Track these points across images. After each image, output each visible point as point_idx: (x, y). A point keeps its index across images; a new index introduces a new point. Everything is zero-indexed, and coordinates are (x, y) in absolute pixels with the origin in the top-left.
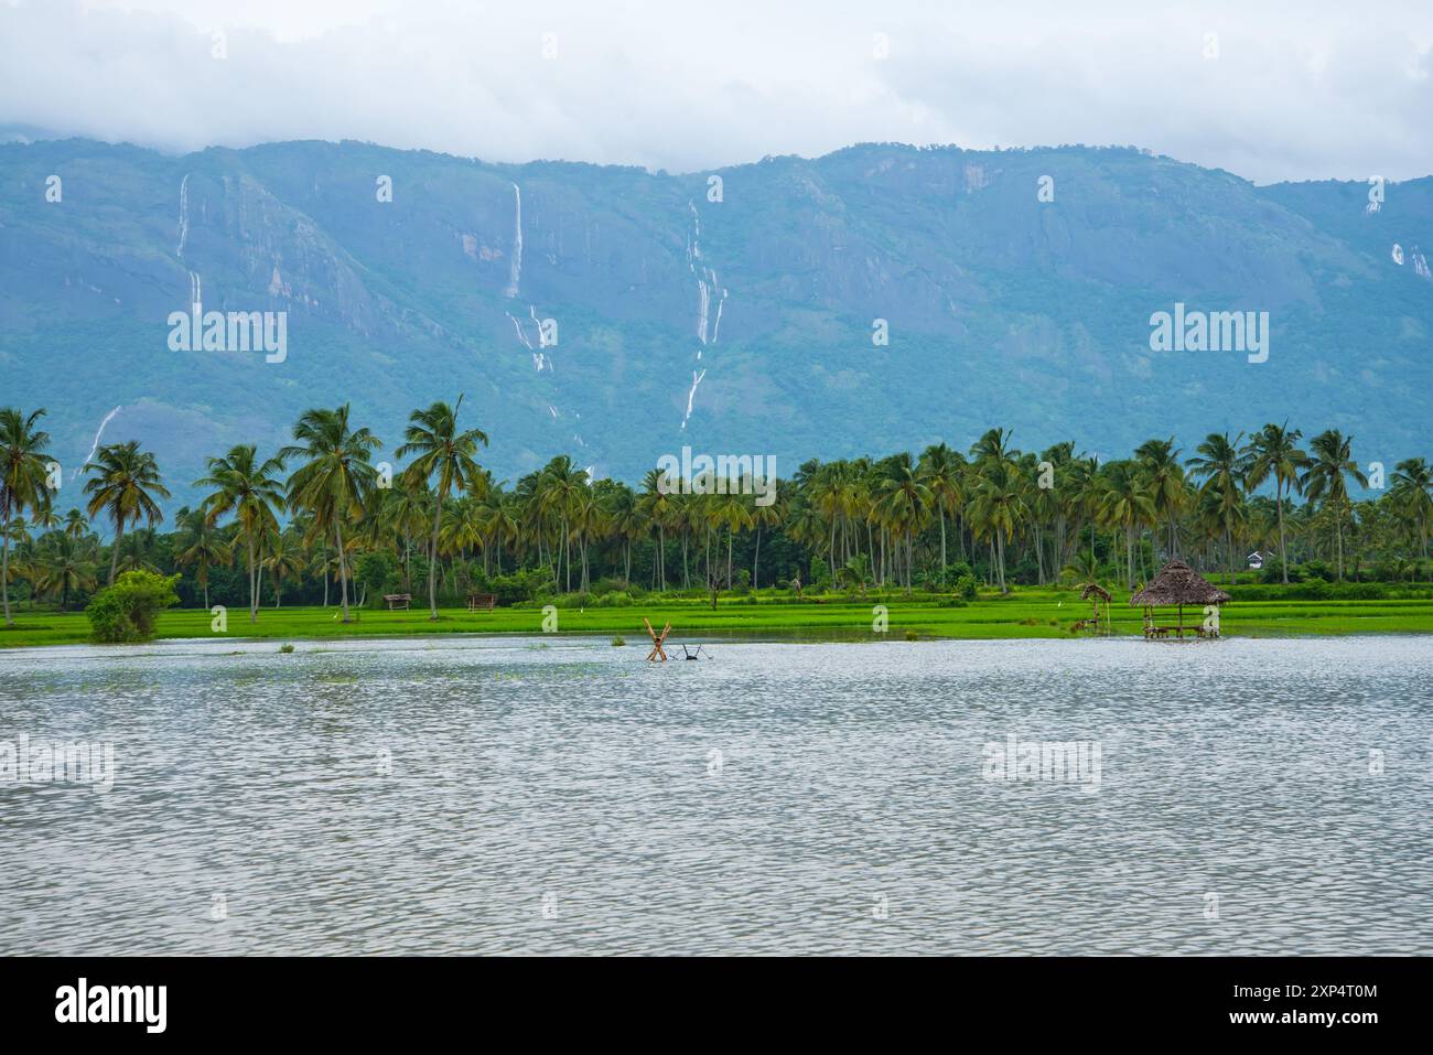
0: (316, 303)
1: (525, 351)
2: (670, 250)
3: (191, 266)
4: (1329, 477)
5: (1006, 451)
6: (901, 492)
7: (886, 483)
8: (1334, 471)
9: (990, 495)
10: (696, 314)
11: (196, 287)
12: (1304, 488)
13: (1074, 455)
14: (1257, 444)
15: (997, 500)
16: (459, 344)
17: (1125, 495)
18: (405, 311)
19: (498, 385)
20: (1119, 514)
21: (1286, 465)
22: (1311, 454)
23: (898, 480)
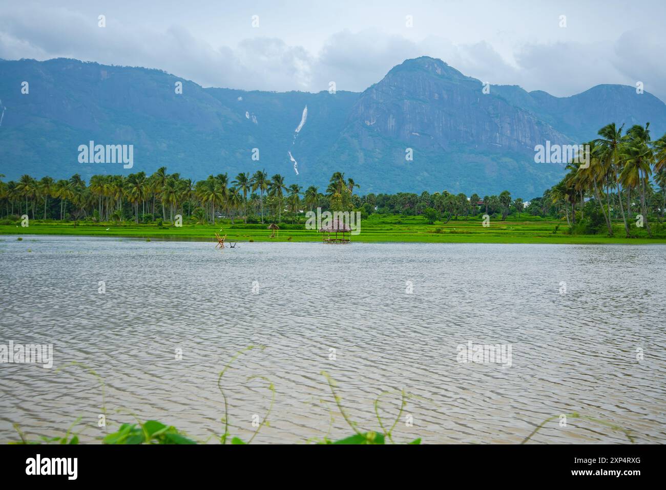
4: (277, 189)
5: (166, 175)
6: (135, 188)
7: (130, 185)
8: (279, 187)
9: (169, 191)
12: (269, 192)
13: (180, 178)
14: (255, 177)
15: (171, 192)
17: (213, 192)
20: (210, 199)
21: (264, 185)
22: (272, 182)
23: (134, 184)
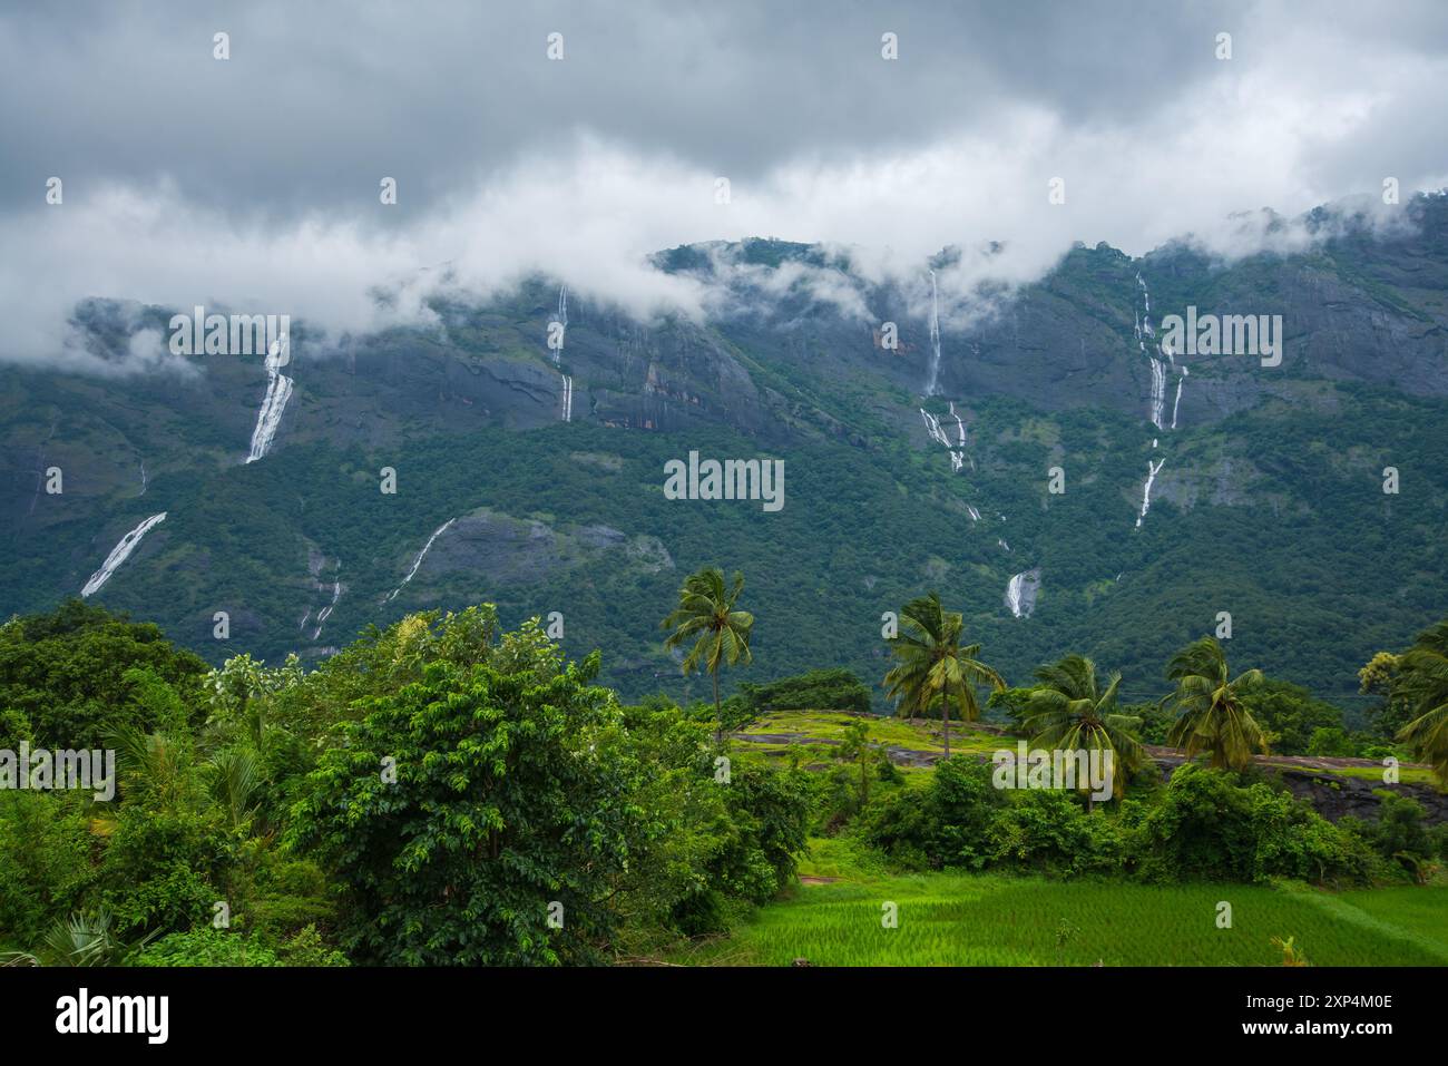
0: (696, 400)
1: (942, 449)
2: (1114, 329)
3: (565, 370)
10: (1146, 398)
11: (568, 390)
16: (860, 441)
18: (797, 407)
19: (905, 484)
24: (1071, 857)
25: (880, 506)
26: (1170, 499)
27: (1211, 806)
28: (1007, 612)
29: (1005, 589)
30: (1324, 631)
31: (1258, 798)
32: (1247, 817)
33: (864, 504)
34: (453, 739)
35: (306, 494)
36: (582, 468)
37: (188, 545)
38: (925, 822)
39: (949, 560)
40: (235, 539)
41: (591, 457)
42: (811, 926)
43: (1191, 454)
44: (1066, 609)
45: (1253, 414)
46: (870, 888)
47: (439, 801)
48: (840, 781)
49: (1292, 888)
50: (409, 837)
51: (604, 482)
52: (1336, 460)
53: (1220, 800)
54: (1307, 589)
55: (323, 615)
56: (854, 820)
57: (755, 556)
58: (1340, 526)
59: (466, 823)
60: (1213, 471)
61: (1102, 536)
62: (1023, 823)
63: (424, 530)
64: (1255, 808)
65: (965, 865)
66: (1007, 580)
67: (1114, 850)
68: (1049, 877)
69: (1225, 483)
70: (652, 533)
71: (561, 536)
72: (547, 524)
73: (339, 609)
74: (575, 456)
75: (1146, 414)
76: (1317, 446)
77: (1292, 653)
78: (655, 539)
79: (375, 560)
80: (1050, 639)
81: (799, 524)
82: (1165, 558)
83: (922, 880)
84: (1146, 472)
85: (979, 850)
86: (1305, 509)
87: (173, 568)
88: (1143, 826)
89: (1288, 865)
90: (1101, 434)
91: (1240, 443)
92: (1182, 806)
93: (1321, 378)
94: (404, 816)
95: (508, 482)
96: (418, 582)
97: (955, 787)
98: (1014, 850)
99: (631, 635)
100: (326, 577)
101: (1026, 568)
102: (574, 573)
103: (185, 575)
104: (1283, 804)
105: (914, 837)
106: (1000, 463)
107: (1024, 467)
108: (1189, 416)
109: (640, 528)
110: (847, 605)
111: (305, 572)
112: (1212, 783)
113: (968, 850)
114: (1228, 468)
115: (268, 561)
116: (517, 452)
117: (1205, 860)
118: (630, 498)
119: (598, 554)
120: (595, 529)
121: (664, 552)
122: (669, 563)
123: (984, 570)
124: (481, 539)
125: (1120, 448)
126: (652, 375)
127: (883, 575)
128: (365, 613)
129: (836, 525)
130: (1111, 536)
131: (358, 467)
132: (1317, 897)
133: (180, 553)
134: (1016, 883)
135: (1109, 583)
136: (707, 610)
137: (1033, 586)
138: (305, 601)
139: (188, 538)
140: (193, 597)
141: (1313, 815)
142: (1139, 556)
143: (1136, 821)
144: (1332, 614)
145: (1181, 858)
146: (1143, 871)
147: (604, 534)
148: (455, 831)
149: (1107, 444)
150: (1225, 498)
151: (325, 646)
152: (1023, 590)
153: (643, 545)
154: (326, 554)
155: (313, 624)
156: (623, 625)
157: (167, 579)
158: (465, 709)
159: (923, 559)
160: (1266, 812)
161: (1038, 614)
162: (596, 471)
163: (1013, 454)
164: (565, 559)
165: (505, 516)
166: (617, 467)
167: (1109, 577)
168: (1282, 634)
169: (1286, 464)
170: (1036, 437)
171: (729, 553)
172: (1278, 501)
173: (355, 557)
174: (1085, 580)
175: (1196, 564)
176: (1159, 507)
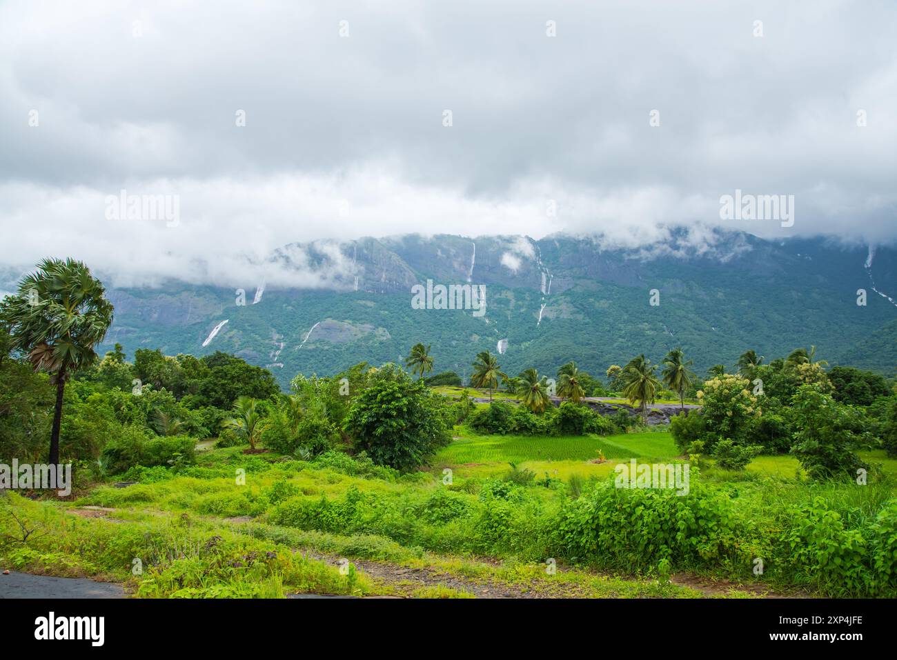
2: (530, 262)
10: (540, 284)
11: (357, 281)
24: (531, 430)
25: (457, 318)
26: (548, 316)
27: (571, 414)
28: (497, 352)
29: (496, 345)
30: (593, 357)
31: (584, 411)
32: (581, 417)
33: (452, 318)
34: (389, 402)
35: (272, 314)
36: (361, 306)
37: (235, 330)
38: (487, 420)
39: (479, 335)
40: (250, 328)
41: (364, 302)
42: (458, 451)
43: (554, 302)
44: (516, 351)
45: (572, 290)
46: (471, 440)
47: (386, 418)
48: (460, 408)
49: (594, 436)
50: (377, 427)
51: (368, 310)
52: (597, 304)
53: (574, 412)
54: (588, 344)
55: (278, 353)
56: (466, 420)
57: (417, 334)
58: (597, 325)
59: (394, 424)
60: (561, 307)
61: (527, 328)
62: (517, 420)
63: (310, 325)
64: (583, 413)
65: (500, 433)
66: (497, 342)
67: (542, 427)
68: (524, 436)
69: (564, 311)
70: (384, 327)
71: (354, 328)
72: (350, 324)
73: (283, 351)
74: (359, 302)
75: (540, 289)
76: (591, 300)
77: (583, 364)
78: (385, 329)
79: (294, 335)
80: (511, 361)
81: (431, 324)
82: (546, 335)
83: (488, 437)
84: (540, 307)
85: (504, 429)
86: (587, 320)
87: (231, 337)
88: (552, 420)
89: (592, 430)
90: (527, 296)
91: (568, 299)
92: (563, 414)
93: (592, 279)
94: (376, 422)
95: (337, 310)
96: (308, 343)
97: (497, 410)
98: (515, 428)
99: (377, 360)
100: (279, 341)
101: (503, 338)
102: (358, 340)
103: (235, 340)
104: (591, 412)
105: (485, 425)
106: (495, 305)
107: (503, 306)
108: (553, 290)
109: (380, 325)
110: (447, 350)
111: (271, 339)
112: (571, 407)
113: (501, 429)
114: (565, 307)
115: (260, 335)
116: (340, 300)
117: (569, 429)
118: (376, 315)
119: (366, 334)
120: (365, 325)
121: (387, 332)
122: (389, 336)
123: (490, 339)
124: (328, 329)
125: (532, 300)
126: (384, 276)
127: (458, 341)
128: (291, 352)
129: (443, 324)
130: (530, 328)
131: (289, 305)
132: (600, 439)
133: (232, 333)
134: (515, 438)
135: (529, 343)
136: (419, 356)
137: (506, 344)
138: (272, 348)
139: (235, 328)
140: (237, 347)
141: (599, 415)
142: (538, 334)
143: (549, 419)
144: (595, 352)
145: (562, 429)
146: (551, 433)
147: (368, 327)
148: (391, 426)
149: (528, 299)
150: (565, 316)
151: (279, 362)
152: (502, 345)
153: (381, 330)
154: (278, 333)
155: (274, 356)
156: (374, 356)
157: (229, 341)
158: (392, 394)
159: (471, 335)
160: (586, 415)
161: (507, 352)
162: (365, 307)
163: (499, 302)
164: (355, 335)
165: (335, 321)
166: (372, 305)
167: (529, 341)
168: (581, 358)
169: (582, 305)
170: (506, 296)
171: (408, 333)
172: (580, 317)
173: (288, 334)
174: (522, 342)
175: (555, 337)
176: (544, 319)
